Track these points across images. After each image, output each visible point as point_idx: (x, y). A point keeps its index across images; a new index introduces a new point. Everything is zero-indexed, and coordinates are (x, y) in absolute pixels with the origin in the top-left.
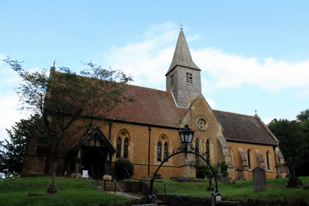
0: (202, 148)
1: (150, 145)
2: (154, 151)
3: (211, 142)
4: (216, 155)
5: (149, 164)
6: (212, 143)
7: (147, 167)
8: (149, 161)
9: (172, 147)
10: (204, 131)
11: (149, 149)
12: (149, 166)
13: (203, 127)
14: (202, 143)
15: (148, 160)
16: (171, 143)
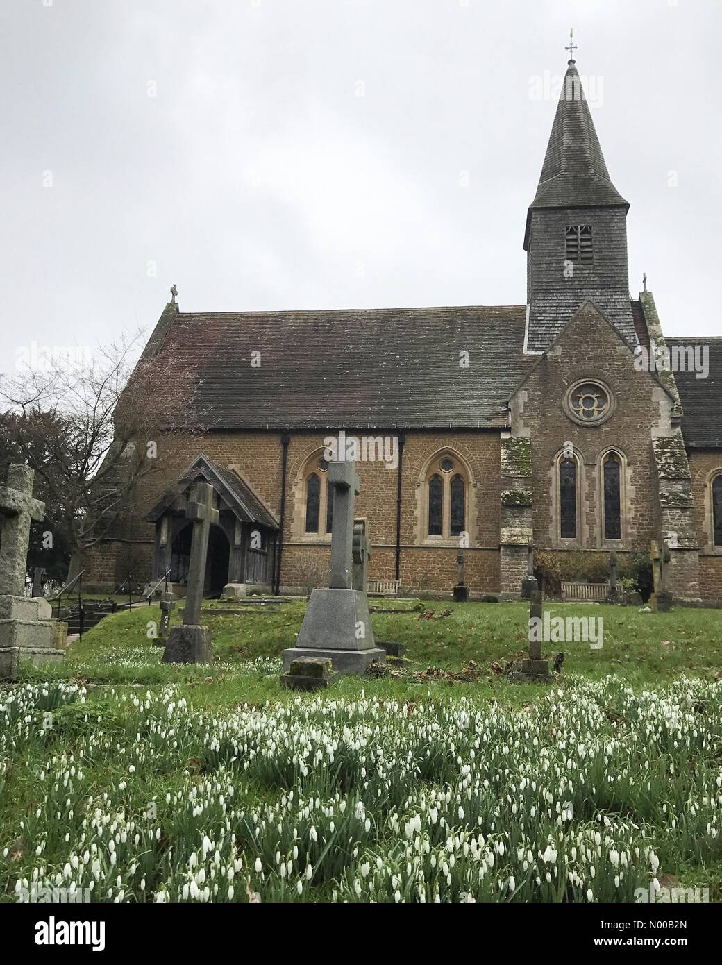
0: (586, 484)
1: (402, 487)
2: (416, 504)
3: (624, 460)
4: (645, 504)
5: (398, 544)
6: (629, 464)
7: (392, 553)
8: (398, 536)
9: (474, 490)
10: (596, 427)
11: (399, 502)
12: (398, 549)
13: (596, 413)
14: (584, 468)
15: (395, 533)
16: (471, 478)
